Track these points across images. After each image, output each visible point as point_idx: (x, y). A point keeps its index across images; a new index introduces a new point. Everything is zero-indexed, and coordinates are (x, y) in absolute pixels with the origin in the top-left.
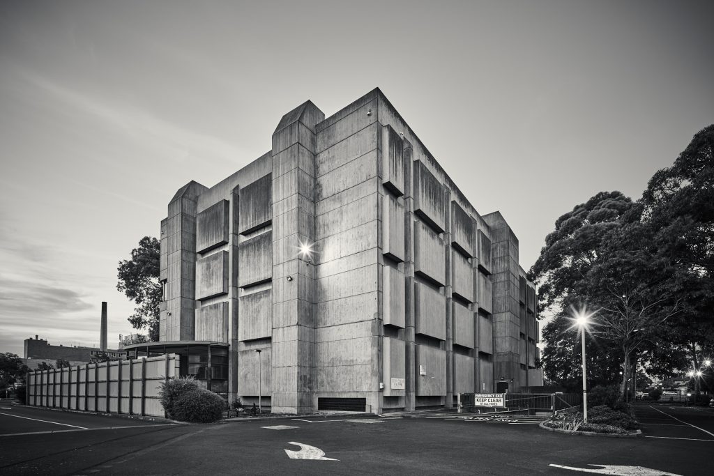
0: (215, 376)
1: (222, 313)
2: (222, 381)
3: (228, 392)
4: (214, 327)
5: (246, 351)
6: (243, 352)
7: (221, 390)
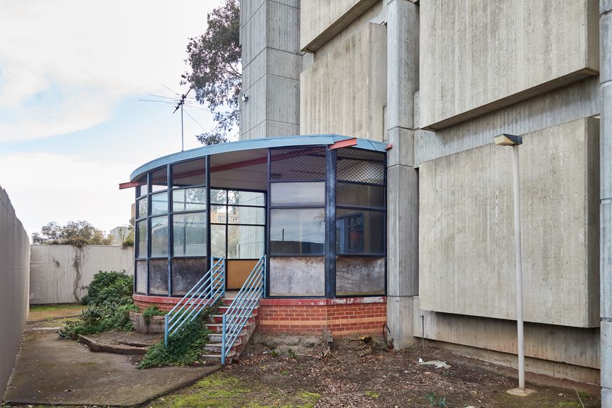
0: (348, 246)
1: (365, 58)
2: (369, 260)
3: (385, 295)
4: (344, 107)
5: (448, 158)
6: (437, 162)
7: (365, 290)
